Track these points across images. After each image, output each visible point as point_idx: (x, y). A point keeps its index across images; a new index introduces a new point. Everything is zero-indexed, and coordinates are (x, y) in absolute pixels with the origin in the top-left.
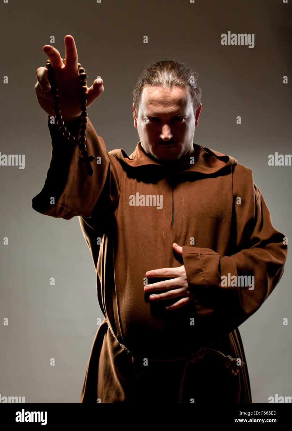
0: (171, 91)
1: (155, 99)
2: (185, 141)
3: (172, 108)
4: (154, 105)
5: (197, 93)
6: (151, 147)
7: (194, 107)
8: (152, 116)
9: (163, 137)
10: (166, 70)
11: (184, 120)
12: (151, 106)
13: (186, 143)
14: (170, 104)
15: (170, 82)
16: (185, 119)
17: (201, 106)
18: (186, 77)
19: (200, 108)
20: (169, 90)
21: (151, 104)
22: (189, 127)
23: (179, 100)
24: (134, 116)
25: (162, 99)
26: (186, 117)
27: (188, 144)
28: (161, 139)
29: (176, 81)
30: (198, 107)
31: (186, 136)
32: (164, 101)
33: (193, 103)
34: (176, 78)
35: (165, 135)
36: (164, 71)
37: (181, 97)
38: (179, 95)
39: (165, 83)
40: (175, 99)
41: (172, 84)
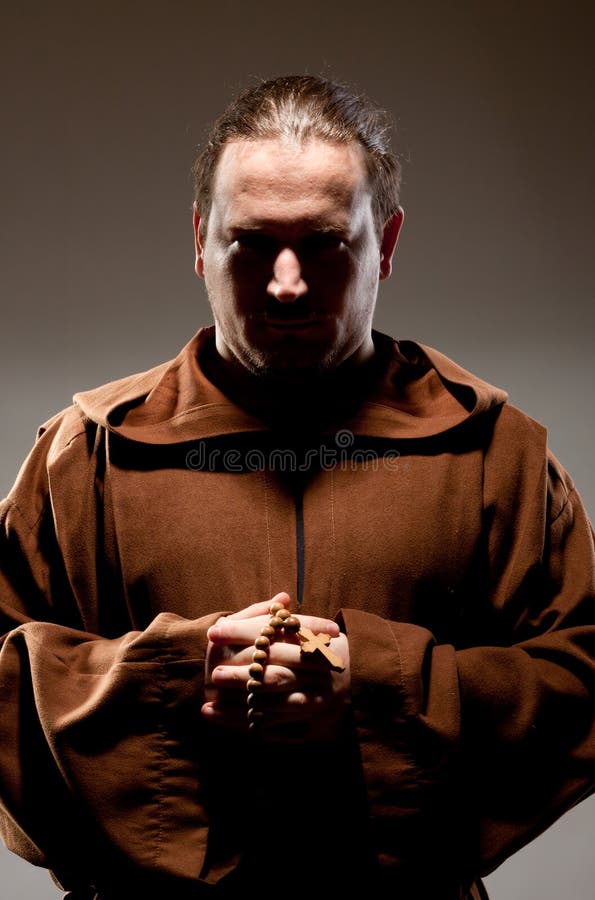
0: (304, 151)
1: (256, 175)
2: (346, 313)
3: (307, 205)
4: (254, 195)
5: (388, 171)
6: (243, 325)
7: (375, 212)
8: (245, 227)
9: (275, 289)
10: (292, 96)
11: (342, 244)
12: (243, 197)
13: (350, 316)
14: (300, 192)
15: (301, 129)
16: (346, 242)
17: (400, 214)
18: (351, 119)
19: (397, 219)
20: (300, 151)
21: (244, 191)
22: (360, 270)
23: (327, 180)
24: (197, 240)
25: (277, 175)
26: (350, 237)
27: (357, 322)
28: (271, 296)
29: (320, 125)
30: (391, 216)
31: (348, 294)
32: (282, 183)
33: (374, 197)
34: (320, 117)
35: (282, 283)
36: (286, 98)
37: (333, 173)
38: (330, 166)
39: (286, 130)
40: (316, 177)
41: (307, 132)
